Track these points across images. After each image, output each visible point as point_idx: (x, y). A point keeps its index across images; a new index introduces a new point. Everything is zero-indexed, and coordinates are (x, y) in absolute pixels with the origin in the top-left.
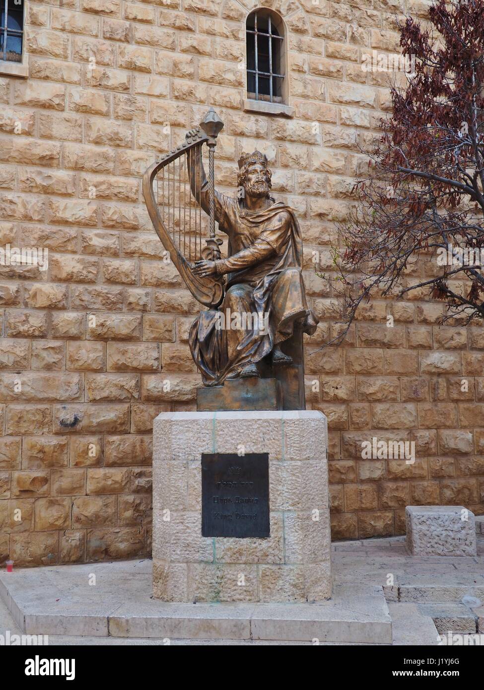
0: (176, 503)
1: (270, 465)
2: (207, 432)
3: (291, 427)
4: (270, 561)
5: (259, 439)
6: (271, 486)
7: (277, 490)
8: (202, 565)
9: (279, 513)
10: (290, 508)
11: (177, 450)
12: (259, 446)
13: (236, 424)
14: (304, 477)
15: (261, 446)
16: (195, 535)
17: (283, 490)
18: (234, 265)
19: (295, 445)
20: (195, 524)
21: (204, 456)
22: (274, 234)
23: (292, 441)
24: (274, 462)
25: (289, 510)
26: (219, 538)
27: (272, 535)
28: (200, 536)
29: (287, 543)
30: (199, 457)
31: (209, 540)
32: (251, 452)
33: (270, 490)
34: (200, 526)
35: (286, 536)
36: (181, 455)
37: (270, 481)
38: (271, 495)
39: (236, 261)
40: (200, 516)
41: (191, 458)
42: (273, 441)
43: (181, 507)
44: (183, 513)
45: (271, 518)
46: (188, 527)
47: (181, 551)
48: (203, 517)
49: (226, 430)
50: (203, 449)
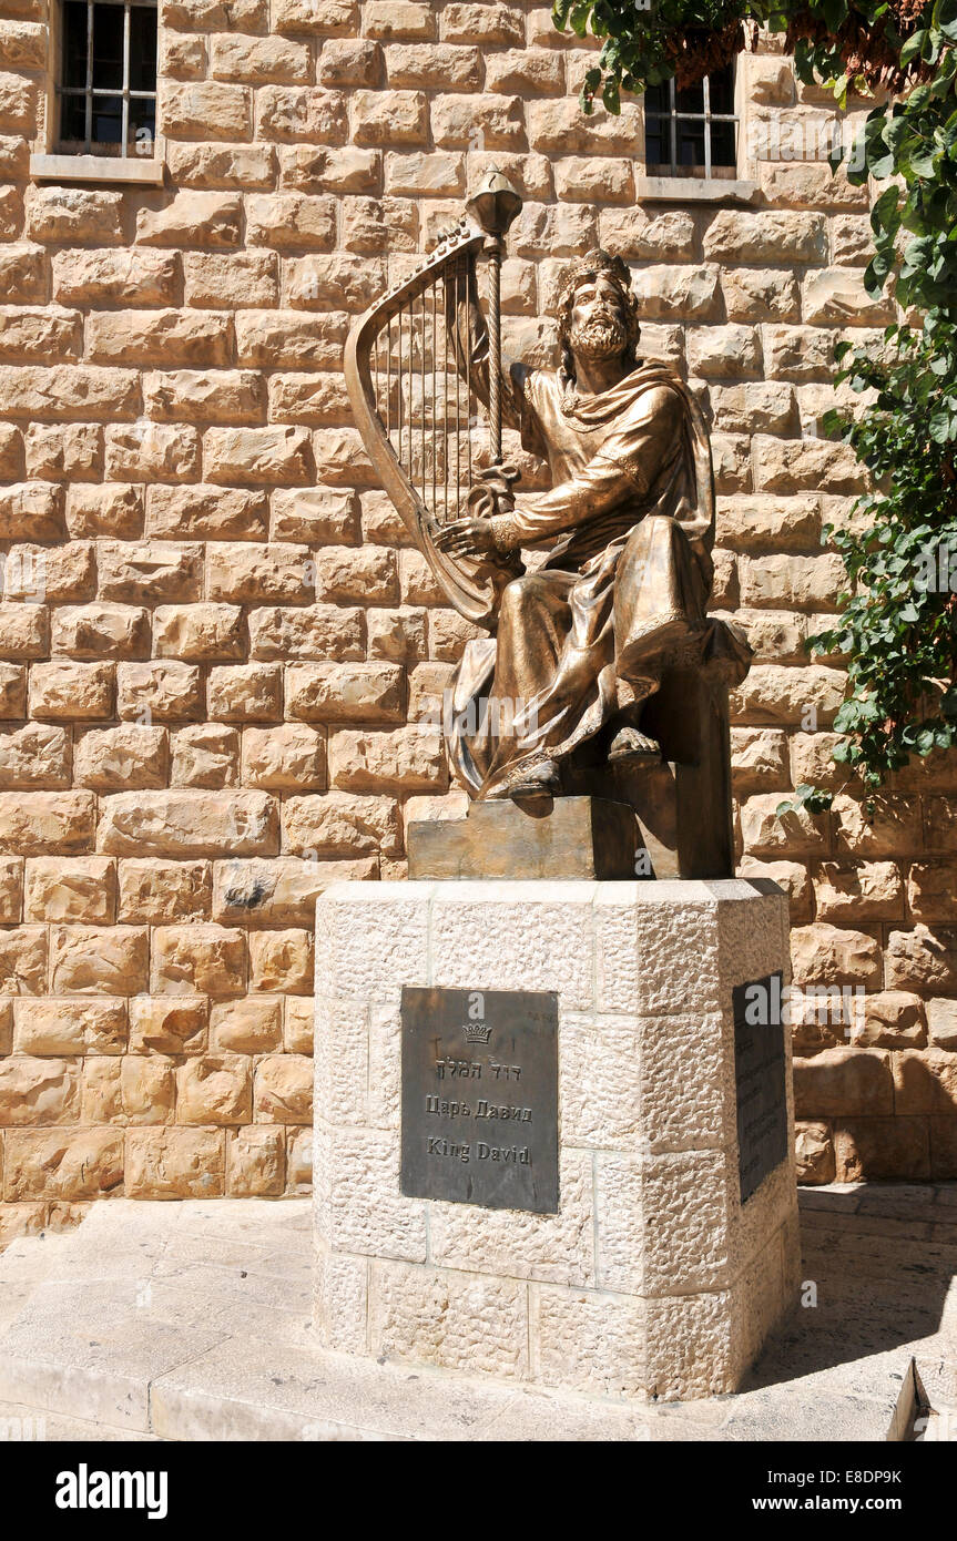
0: (344, 1106)
1: (561, 1025)
2: (416, 933)
3: (614, 924)
4: (560, 1278)
5: (536, 954)
6: (563, 1079)
7: (580, 1092)
8: (402, 1266)
9: (582, 1153)
10: (611, 1141)
11: (346, 974)
12: (536, 972)
13: (480, 914)
14: (650, 1061)
15: (541, 972)
16: (386, 1190)
17: (593, 1093)
18: (533, 523)
19: (623, 973)
20: (386, 1163)
21: (407, 993)
22: (632, 441)
23: (618, 964)
24: (574, 1017)
25: (608, 1148)
26: (438, 1202)
27: (566, 1211)
28: (396, 1192)
29: (602, 1233)
30: (396, 995)
31: (417, 1206)
32: (516, 988)
33: (561, 1091)
34: (396, 1168)
35: (601, 1216)
36: (356, 987)
37: (562, 1066)
38: (563, 1104)
39: (539, 513)
40: (397, 1143)
41: (378, 995)
42: (571, 960)
43: (354, 1117)
44: (360, 1132)
45: (562, 1164)
46: (369, 1168)
47: (355, 1225)
48: (403, 1147)
49: (458, 929)
50: (406, 974)
